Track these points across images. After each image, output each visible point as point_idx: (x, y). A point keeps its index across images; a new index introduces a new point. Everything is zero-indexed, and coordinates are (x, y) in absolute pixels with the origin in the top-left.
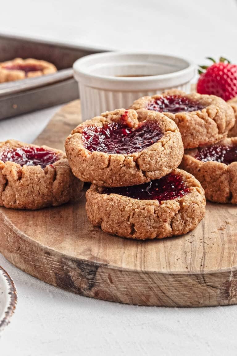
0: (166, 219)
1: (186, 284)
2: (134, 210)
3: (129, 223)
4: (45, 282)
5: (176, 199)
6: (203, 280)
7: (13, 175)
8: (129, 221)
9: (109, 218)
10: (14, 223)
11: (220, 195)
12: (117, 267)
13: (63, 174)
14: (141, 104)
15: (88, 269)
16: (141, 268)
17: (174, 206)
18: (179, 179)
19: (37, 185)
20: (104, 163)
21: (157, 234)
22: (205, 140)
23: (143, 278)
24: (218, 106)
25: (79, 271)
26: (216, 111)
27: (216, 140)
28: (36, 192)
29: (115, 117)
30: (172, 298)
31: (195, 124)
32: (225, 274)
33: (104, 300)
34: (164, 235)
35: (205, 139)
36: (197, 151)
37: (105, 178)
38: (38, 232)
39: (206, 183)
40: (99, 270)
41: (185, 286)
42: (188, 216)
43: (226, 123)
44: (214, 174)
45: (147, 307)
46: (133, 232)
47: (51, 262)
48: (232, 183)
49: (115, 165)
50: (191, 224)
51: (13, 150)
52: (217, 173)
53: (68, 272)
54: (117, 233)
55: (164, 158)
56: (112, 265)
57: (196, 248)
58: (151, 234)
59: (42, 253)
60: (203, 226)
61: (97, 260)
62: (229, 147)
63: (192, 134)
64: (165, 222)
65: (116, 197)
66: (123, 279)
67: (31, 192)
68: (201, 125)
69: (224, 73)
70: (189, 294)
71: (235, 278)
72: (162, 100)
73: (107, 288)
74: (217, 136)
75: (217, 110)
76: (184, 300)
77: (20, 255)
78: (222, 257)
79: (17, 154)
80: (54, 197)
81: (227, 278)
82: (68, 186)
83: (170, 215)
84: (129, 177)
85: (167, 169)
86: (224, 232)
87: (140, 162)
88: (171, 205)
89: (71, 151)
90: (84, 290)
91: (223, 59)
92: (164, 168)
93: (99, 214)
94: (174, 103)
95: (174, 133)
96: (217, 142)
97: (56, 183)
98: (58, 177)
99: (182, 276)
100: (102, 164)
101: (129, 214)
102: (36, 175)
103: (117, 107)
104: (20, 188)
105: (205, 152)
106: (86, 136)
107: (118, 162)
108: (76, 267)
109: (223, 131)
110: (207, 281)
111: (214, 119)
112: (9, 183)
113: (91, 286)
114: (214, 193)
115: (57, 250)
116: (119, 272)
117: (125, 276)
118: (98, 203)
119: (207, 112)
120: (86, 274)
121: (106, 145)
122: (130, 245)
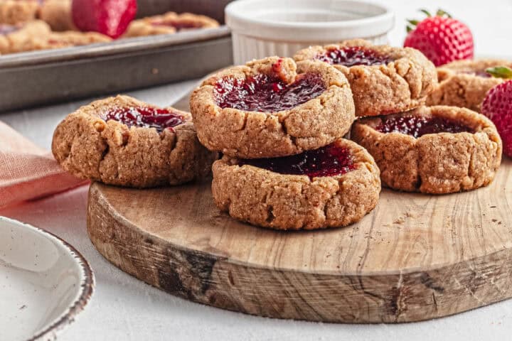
0: (317, 202)
1: (335, 289)
2: (272, 187)
3: (265, 205)
4: (146, 283)
5: (335, 176)
6: (359, 284)
7: (116, 138)
8: (265, 202)
9: (238, 197)
10: (110, 203)
11: (404, 178)
12: (241, 262)
13: (186, 141)
14: (306, 55)
15: (202, 264)
16: (274, 264)
17: (330, 185)
18: (345, 152)
19: (148, 153)
20: (238, 123)
21: (304, 223)
22: (390, 105)
23: (276, 279)
24: (412, 60)
25: (190, 266)
26: (409, 66)
27: (407, 106)
28: (146, 163)
29: (264, 67)
30: (317, 308)
31: (377, 82)
32: (392, 278)
33: (223, 309)
34: (315, 224)
35: (389, 103)
36: (380, 121)
37: (238, 145)
38: (141, 215)
39: (386, 163)
40: (217, 265)
41: (335, 292)
42: (350, 201)
43: (423, 84)
44: (397, 150)
45: (280, 320)
46: (271, 218)
47: (153, 254)
48: (421, 163)
49: (253, 127)
50: (354, 212)
51: (124, 110)
52: (402, 148)
53: (175, 268)
54: (249, 219)
55: (323, 120)
56: (234, 258)
57: (357, 243)
58: (296, 222)
59: (142, 241)
60: (374, 219)
61: (215, 252)
62: (427, 119)
63: (372, 96)
64: (316, 206)
65: (250, 169)
66: (247, 279)
67: (140, 162)
68: (385, 84)
69: (440, 30)
70: (340, 304)
71: (405, 285)
72: (337, 52)
73: (227, 291)
74: (409, 101)
75: (410, 64)
76: (332, 313)
77: (115, 244)
78: (391, 256)
79: (130, 116)
80: (171, 172)
81: (395, 283)
82: (192, 158)
83: (323, 197)
84: (272, 145)
85: (327, 136)
86: (401, 227)
87: (288, 124)
88: (326, 183)
89: (196, 108)
90: (196, 293)
91: (441, 13)
92: (322, 135)
93: (226, 192)
94: (355, 56)
95: (341, 89)
96: (409, 110)
97: (175, 152)
98: (178, 144)
99: (330, 277)
100: (235, 124)
101: (266, 192)
102: (147, 139)
103: (268, 55)
104: (124, 156)
105: (392, 124)
106: (220, 90)
107: (257, 122)
108: (185, 260)
109: (418, 96)
110: (366, 287)
111: (405, 78)
112: (111, 149)
113: (205, 288)
114: (397, 176)
115: (162, 238)
116: (243, 269)
117: (252, 275)
118: (225, 177)
119: (396, 66)
120: (199, 270)
121: (246, 103)
122: (265, 237)
